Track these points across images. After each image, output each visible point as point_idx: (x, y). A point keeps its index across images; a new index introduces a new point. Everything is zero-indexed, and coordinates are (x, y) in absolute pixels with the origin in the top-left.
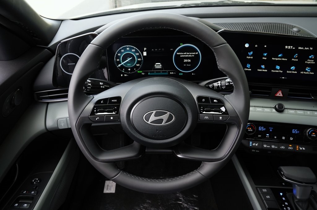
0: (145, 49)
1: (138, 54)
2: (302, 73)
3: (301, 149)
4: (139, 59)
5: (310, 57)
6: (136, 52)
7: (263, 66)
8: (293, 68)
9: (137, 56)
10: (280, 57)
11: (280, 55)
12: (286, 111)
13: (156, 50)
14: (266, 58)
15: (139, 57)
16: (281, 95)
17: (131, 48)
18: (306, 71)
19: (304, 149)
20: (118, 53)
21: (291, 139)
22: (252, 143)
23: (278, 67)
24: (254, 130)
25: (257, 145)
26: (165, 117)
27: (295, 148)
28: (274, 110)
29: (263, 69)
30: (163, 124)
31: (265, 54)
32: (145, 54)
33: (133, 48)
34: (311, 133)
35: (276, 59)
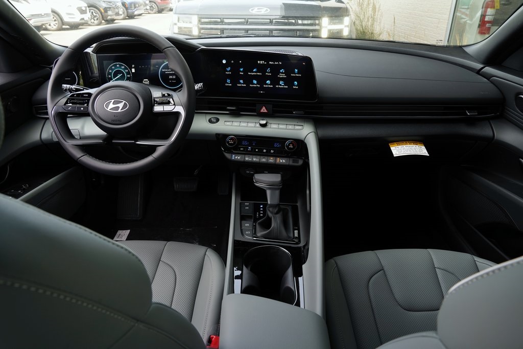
0: (133, 66)
1: (127, 71)
2: (277, 86)
3: (281, 161)
4: (129, 76)
5: (281, 71)
6: (126, 68)
7: (241, 81)
8: (268, 82)
9: (126, 72)
10: (255, 72)
11: (254, 70)
12: (269, 125)
13: (143, 67)
14: (242, 73)
15: (128, 73)
16: (266, 111)
17: (121, 65)
18: (281, 85)
19: (284, 161)
20: (109, 70)
21: (272, 151)
22: (235, 157)
23: (255, 82)
24: (234, 143)
25: (239, 158)
26: (121, 105)
27: (276, 160)
28: (258, 125)
29: (242, 84)
30: (119, 111)
31: (242, 70)
32: (133, 70)
33: (123, 65)
34: (289, 145)
35: (252, 74)
